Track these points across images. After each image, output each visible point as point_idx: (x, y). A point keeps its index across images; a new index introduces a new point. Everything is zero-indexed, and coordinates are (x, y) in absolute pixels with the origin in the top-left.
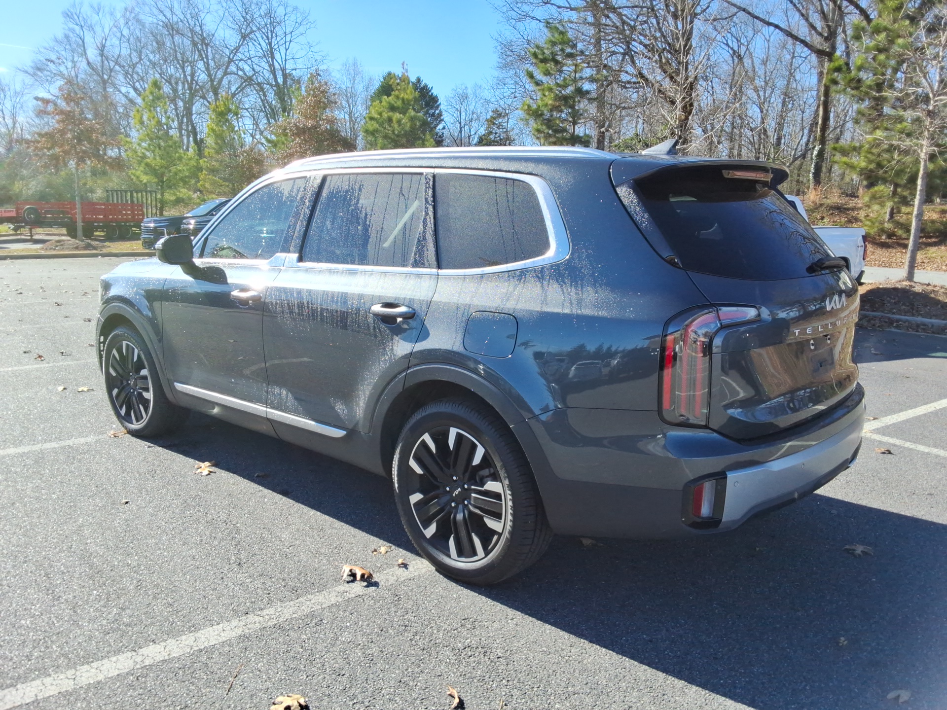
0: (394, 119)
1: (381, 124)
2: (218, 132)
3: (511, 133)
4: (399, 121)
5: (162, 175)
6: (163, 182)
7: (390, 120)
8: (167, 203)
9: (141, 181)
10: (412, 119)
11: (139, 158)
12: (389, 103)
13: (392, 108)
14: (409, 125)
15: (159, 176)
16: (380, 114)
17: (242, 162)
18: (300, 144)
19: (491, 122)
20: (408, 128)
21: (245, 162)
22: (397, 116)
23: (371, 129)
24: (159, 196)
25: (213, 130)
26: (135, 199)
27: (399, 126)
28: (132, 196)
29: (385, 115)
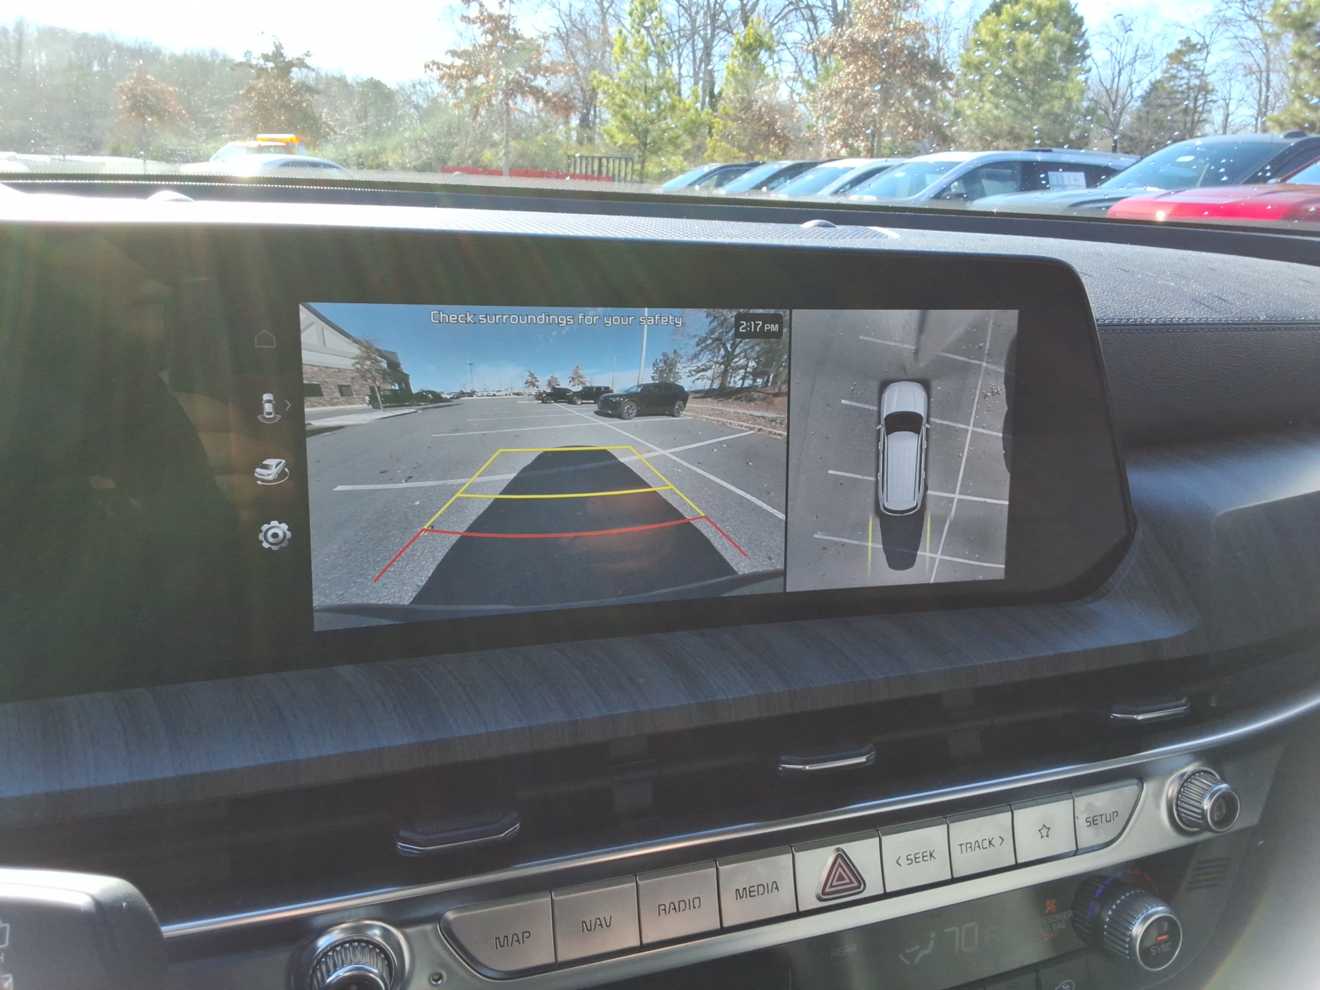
0: (1019, 44)
1: (995, 54)
2: (741, 77)
3: (1210, 79)
4: (1028, 45)
5: (647, 131)
6: (645, 144)
7: (1012, 44)
8: (647, 177)
9: (616, 143)
10: (1052, 41)
11: (615, 107)
12: (1014, 16)
13: (1019, 25)
14: (1043, 51)
15: (641, 134)
16: (996, 35)
17: (760, 108)
18: (854, 75)
19: (1176, 57)
20: (1040, 57)
21: (763, 109)
22: (1025, 36)
23: (975, 60)
24: (638, 167)
25: (734, 74)
26: (604, 170)
27: (1027, 53)
28: (600, 165)
29: (1005, 37)
